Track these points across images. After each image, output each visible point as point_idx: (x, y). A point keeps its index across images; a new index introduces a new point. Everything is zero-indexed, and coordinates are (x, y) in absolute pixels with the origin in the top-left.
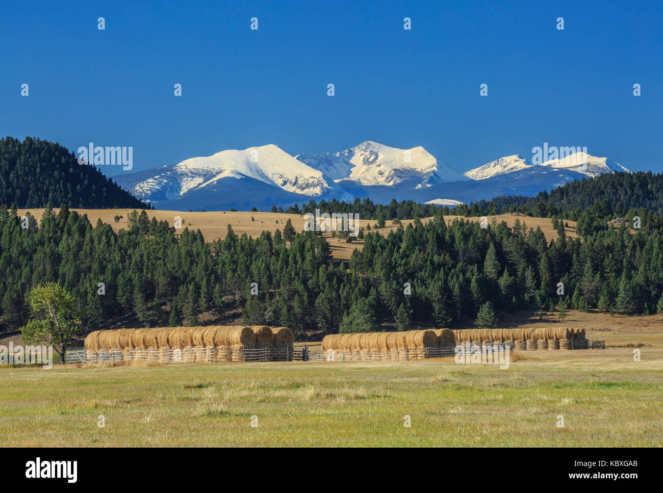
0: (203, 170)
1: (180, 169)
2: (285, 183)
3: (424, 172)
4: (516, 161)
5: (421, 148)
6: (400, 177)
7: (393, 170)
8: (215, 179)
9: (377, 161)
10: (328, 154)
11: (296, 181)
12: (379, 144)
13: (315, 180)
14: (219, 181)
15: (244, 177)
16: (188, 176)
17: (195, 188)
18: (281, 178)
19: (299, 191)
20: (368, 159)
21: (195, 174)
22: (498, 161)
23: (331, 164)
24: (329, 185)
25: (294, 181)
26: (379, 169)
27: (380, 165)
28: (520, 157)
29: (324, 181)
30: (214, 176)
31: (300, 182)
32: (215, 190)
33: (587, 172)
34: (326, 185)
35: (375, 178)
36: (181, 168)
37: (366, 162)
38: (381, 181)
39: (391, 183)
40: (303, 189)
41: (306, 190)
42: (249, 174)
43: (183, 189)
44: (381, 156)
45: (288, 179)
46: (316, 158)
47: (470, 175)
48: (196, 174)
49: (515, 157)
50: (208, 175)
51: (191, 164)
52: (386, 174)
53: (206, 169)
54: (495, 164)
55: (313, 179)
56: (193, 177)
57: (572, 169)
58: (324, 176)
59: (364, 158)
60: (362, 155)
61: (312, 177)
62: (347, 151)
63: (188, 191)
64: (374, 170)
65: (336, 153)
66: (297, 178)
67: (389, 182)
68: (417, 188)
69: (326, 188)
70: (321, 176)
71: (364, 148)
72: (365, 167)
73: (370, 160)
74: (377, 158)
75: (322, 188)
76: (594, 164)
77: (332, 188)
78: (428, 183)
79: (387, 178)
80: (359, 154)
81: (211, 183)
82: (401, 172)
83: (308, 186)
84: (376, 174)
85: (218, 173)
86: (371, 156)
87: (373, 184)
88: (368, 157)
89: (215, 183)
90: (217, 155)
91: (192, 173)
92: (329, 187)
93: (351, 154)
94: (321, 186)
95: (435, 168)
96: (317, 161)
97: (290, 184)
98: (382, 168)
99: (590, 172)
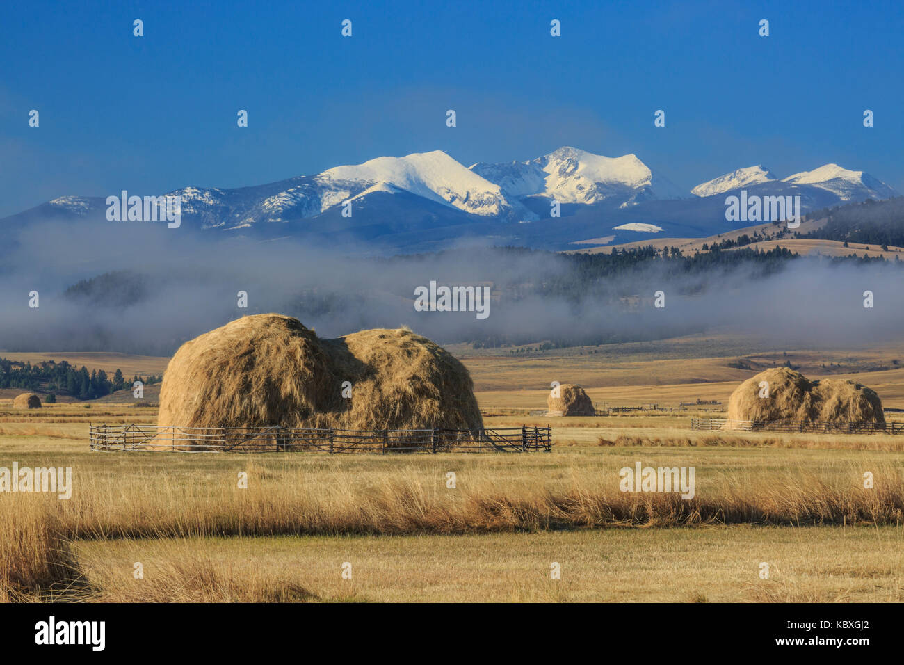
0: (350, 182)
1: (321, 181)
2: (453, 199)
3: (635, 188)
4: (758, 173)
5: (633, 156)
6: (604, 194)
7: (596, 184)
8: (363, 193)
9: (577, 171)
10: (514, 162)
11: (468, 197)
12: (581, 151)
13: (491, 196)
14: (368, 197)
15: (399, 192)
16: (330, 189)
17: (337, 204)
18: (448, 193)
19: (470, 210)
20: (566, 169)
21: (339, 186)
22: (735, 173)
23: (519, 176)
24: (508, 203)
25: (465, 197)
26: (578, 182)
27: (579, 177)
28: (764, 169)
29: (502, 198)
30: (364, 190)
31: (472, 198)
32: (362, 208)
33: (835, 189)
34: (504, 203)
35: (572, 194)
36: (323, 180)
37: (563, 172)
38: (580, 197)
39: (592, 201)
40: (476, 207)
41: (479, 209)
42: (408, 188)
43: (323, 205)
44: (582, 166)
45: (457, 194)
46: (498, 168)
47: (699, 190)
48: (341, 187)
49: (756, 168)
50: (355, 189)
51: (334, 173)
52: (587, 189)
53: (354, 180)
54: (731, 177)
55: (488, 195)
56: (337, 191)
57: (817, 186)
58: (502, 191)
59: (560, 169)
60: (558, 164)
61: (488, 193)
62: (539, 159)
63: (330, 208)
64: (572, 183)
65: (526, 161)
66: (468, 193)
67: (589, 199)
68: (621, 207)
69: (504, 206)
70: (498, 191)
71: (561, 154)
72: (561, 180)
73: (568, 171)
74: (576, 169)
75: (499, 207)
76: (847, 179)
77: (512, 207)
78: (635, 201)
79: (587, 194)
80: (554, 164)
81: (357, 199)
82: (606, 186)
83: (482, 203)
84: (574, 189)
85: (368, 186)
86: (568, 167)
87: (570, 201)
88: (566, 167)
89: (362, 199)
90: (369, 163)
91: (336, 185)
92: (509, 205)
93: (545, 162)
94: (498, 203)
95: (648, 182)
96: (499, 171)
97: (460, 200)
98: (582, 181)
99: (839, 189)
